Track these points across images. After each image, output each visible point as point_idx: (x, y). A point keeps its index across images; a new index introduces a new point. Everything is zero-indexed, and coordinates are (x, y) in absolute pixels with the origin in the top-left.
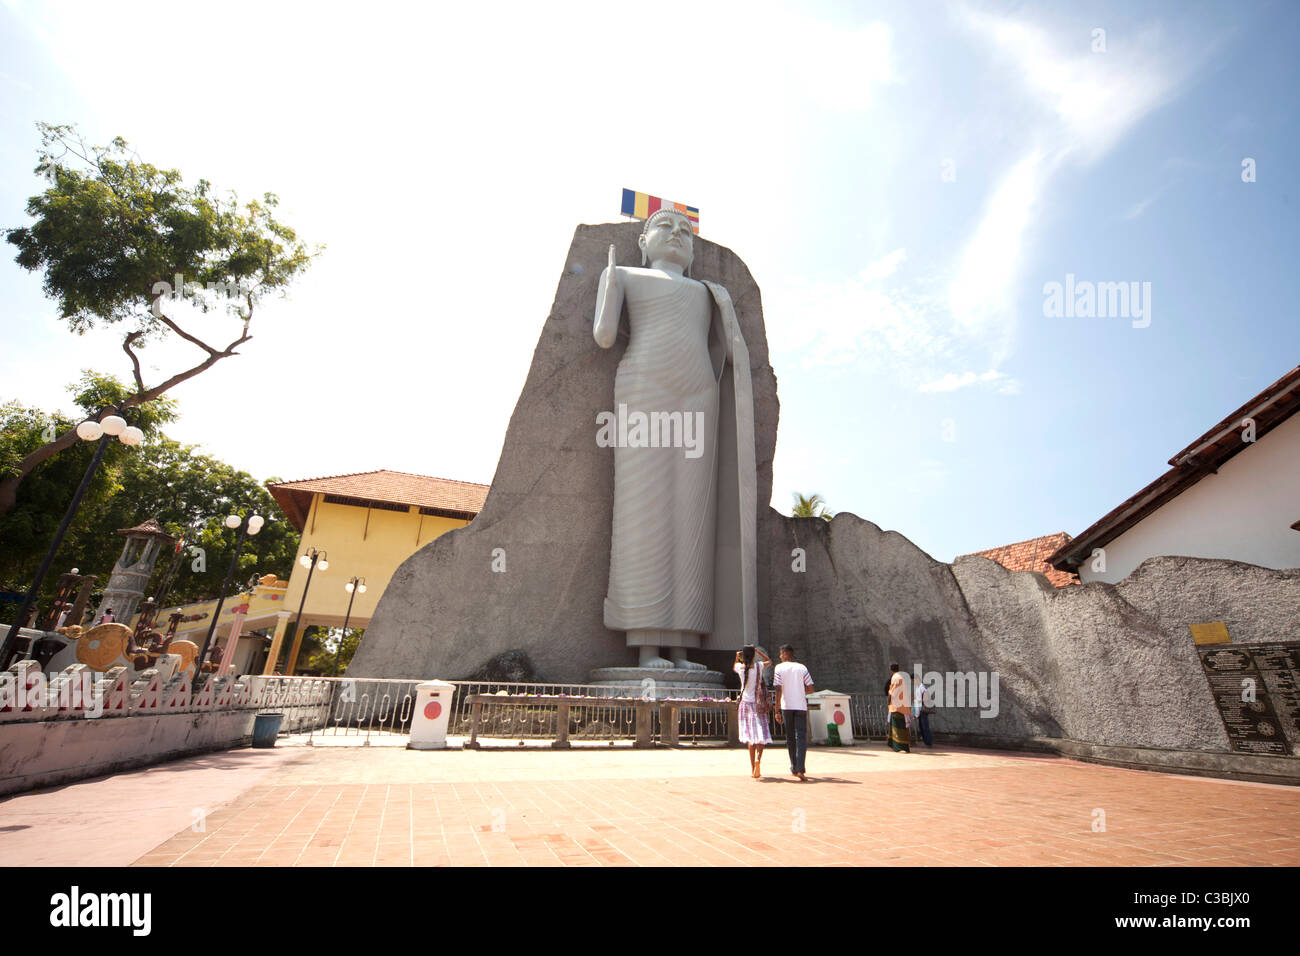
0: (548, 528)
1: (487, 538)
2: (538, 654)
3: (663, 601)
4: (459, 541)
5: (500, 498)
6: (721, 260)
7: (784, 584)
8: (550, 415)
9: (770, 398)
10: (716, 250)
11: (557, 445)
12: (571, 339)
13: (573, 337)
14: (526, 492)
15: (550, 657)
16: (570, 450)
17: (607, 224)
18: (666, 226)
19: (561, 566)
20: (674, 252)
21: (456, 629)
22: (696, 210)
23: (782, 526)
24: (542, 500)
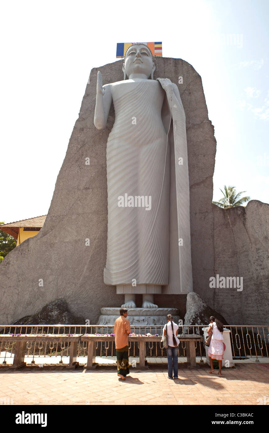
0: (77, 232)
1: (45, 240)
2: (72, 301)
3: (131, 268)
4: (31, 243)
5: (52, 219)
6: (175, 66)
7: (224, 250)
8: (78, 172)
9: (210, 139)
10: (172, 62)
11: (81, 187)
12: (88, 130)
13: (90, 128)
14: (65, 214)
15: (79, 302)
16: (89, 188)
17: (107, 65)
18: (133, 54)
19: (85, 251)
20: (138, 67)
21: (30, 289)
22: (161, 43)
23: (222, 215)
24: (74, 217)
